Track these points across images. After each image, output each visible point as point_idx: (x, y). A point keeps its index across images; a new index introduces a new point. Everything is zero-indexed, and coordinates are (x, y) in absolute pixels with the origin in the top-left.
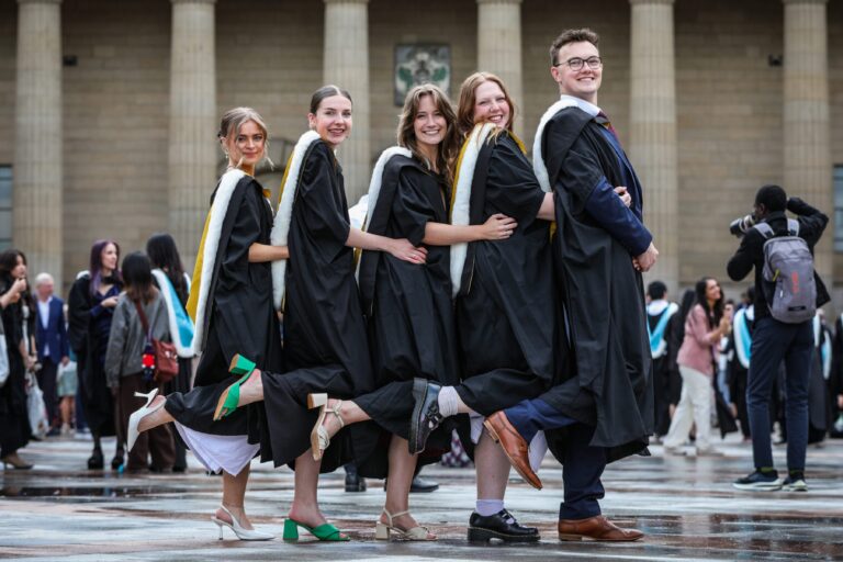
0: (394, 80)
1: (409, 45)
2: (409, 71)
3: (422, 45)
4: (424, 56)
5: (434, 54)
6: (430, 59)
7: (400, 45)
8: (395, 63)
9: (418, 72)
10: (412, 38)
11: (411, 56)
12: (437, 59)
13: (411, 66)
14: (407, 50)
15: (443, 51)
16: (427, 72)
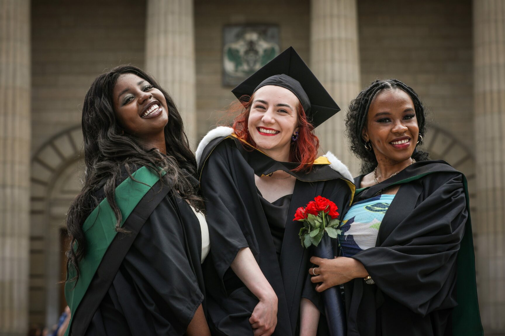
0: (222, 62)
1: (236, 25)
2: (237, 51)
3: (251, 26)
4: (253, 36)
5: (263, 34)
6: (259, 38)
7: (229, 25)
8: (223, 44)
9: (247, 52)
10: (240, 18)
11: (239, 36)
12: (266, 40)
13: (240, 46)
14: (235, 31)
15: (271, 31)
16: (256, 52)
